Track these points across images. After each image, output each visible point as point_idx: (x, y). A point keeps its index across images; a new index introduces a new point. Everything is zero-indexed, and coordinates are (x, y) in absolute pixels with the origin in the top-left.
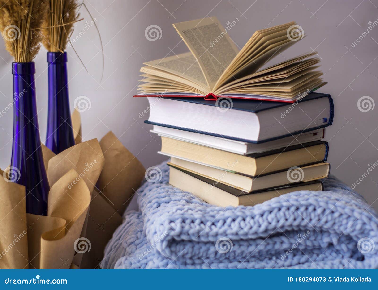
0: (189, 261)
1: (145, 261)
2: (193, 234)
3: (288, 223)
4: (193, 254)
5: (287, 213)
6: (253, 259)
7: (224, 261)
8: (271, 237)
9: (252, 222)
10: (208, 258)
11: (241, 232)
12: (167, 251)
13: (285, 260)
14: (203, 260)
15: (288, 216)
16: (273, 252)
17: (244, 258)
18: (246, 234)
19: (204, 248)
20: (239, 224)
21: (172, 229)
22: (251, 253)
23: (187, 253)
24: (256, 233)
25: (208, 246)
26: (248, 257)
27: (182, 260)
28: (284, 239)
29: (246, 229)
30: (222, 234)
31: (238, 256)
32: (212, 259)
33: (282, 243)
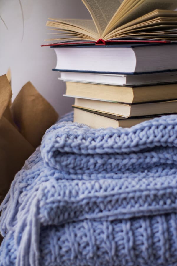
0: (71, 171)
1: (38, 172)
2: (75, 147)
3: (156, 139)
4: (75, 164)
5: (156, 131)
6: (128, 172)
7: (102, 172)
8: (142, 151)
9: (126, 137)
10: (89, 169)
11: (116, 146)
12: (52, 160)
13: (155, 173)
14: (84, 171)
15: (156, 133)
16: (145, 166)
17: (120, 170)
18: (120, 148)
19: (85, 160)
20: (115, 139)
21: (57, 142)
22: (125, 165)
23: (70, 164)
24: (128, 147)
25: (88, 158)
26: (123, 170)
27: (65, 169)
28: (154, 154)
29: (120, 144)
30: (99, 148)
31: (114, 168)
32: (92, 170)
33: (152, 157)
